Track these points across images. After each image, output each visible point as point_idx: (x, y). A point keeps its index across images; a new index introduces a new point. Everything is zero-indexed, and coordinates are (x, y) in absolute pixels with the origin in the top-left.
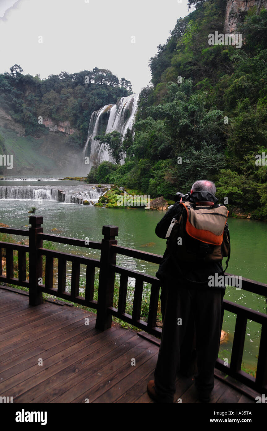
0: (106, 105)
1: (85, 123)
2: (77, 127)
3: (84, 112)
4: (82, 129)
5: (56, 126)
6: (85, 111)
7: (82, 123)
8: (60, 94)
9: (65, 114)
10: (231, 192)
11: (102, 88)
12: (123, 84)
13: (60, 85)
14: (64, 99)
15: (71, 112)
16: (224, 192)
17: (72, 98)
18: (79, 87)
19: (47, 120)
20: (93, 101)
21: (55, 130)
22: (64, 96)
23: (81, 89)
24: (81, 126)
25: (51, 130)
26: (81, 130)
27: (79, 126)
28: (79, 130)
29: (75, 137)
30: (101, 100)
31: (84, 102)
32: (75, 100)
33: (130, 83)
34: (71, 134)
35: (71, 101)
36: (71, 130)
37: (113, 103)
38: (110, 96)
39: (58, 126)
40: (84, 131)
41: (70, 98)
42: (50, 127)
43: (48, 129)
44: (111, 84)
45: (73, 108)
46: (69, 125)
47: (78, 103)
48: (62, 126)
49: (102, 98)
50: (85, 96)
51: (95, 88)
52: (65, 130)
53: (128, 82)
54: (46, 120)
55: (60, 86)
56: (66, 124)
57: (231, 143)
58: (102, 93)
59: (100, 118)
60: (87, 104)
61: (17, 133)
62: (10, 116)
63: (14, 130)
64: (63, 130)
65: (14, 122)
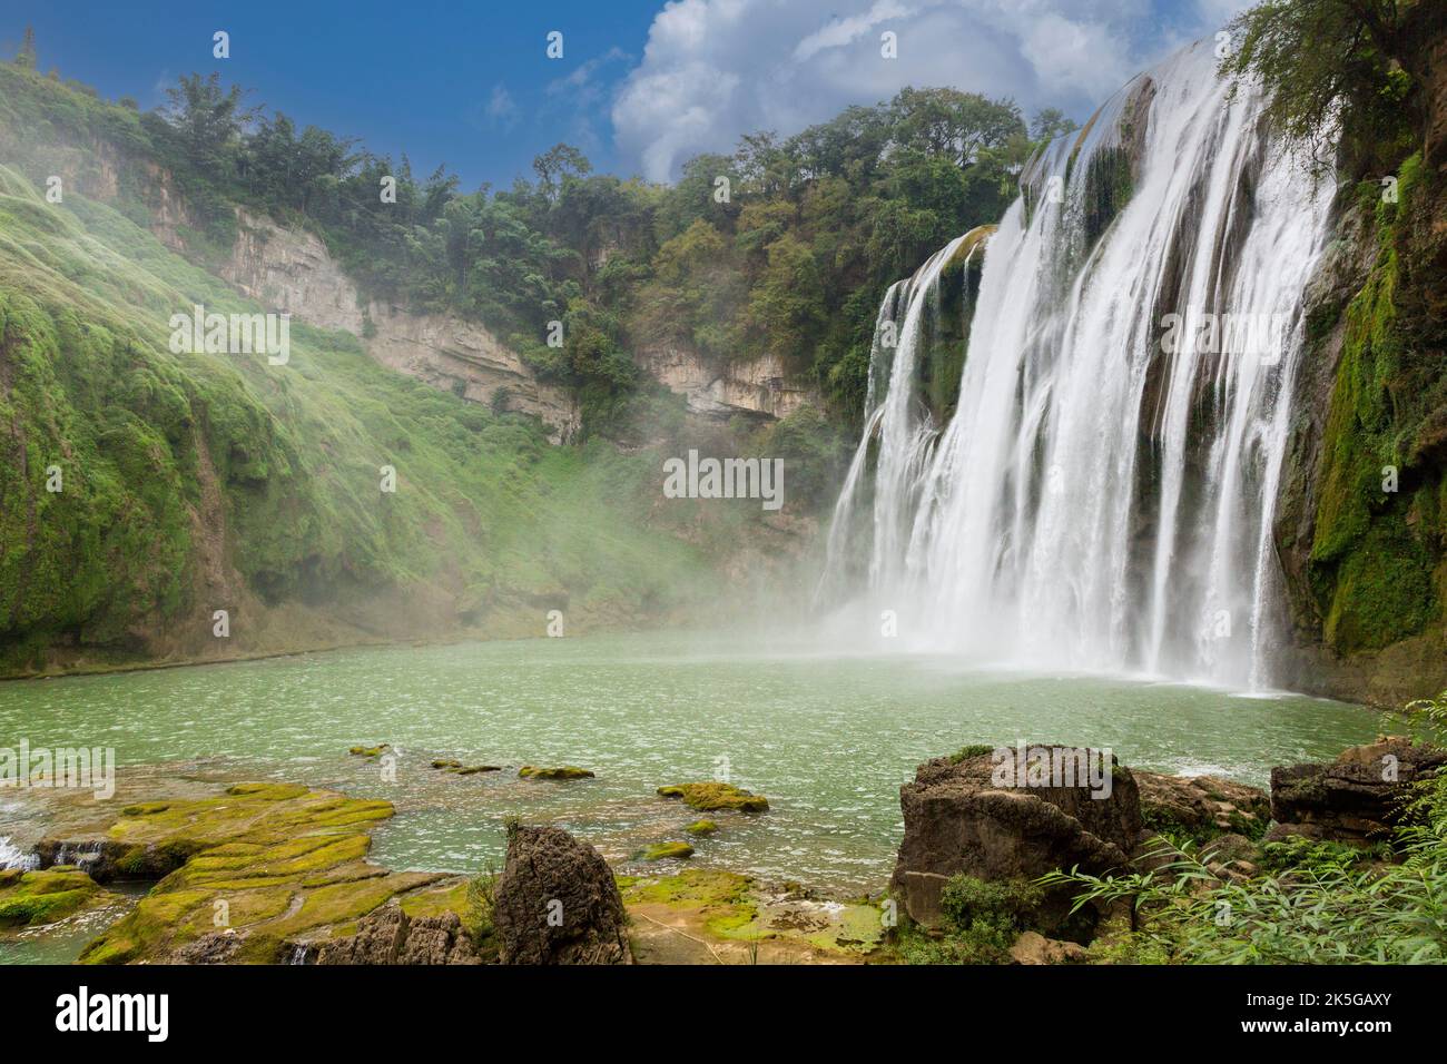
0: (954, 237)
1: (853, 354)
2: (814, 380)
3: (846, 300)
4: (839, 383)
5: (718, 385)
7: (837, 356)
8: (732, 229)
9: (755, 319)
14: (749, 248)
17: (787, 238)
19: (680, 363)
21: (713, 406)
24: (835, 370)
25: (698, 405)
26: (836, 393)
27: (824, 373)
28: (826, 392)
29: (801, 427)
30: (930, 213)
31: (846, 248)
32: (801, 246)
34: (786, 416)
35: (782, 252)
36: (787, 399)
39: (727, 382)
40: (850, 392)
41: (776, 242)
42: (690, 395)
43: (681, 402)
45: (791, 284)
46: (780, 374)
47: (815, 256)
48: (744, 385)
49: (935, 205)
52: (762, 399)
54: (675, 360)
56: (765, 369)
61: (551, 430)
62: (514, 356)
63: (537, 418)
64: (750, 403)
65: (534, 383)
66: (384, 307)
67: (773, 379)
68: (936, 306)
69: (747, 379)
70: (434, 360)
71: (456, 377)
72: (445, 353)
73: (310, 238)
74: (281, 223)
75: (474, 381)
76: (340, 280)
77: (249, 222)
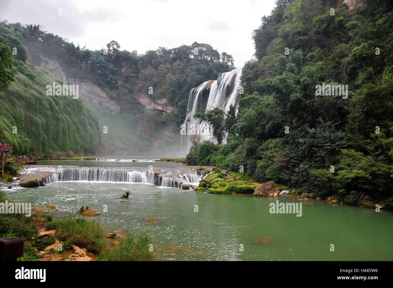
0: (206, 81)
1: (183, 101)
2: (175, 105)
3: (182, 89)
4: (180, 106)
5: (153, 104)
6: (184, 87)
7: (180, 100)
8: (157, 70)
9: (163, 91)
10: (356, 176)
11: (201, 63)
12: (224, 59)
13: (158, 61)
14: (161, 75)
15: (169, 89)
16: (348, 176)
17: (170, 74)
18: (177, 62)
19: (144, 98)
20: (192, 78)
21: (151, 108)
22: (162, 72)
23: (179, 65)
24: (180, 103)
25: (148, 107)
26: (179, 108)
27: (177, 104)
28: (177, 107)
29: (172, 115)
30: (200, 76)
31: (183, 79)
32: (173, 77)
33: (232, 58)
34: (168, 112)
35: (169, 77)
36: (168, 108)
37: (214, 78)
38: (210, 72)
39: (155, 103)
40: (183, 108)
41: (168, 75)
42: (146, 105)
43: (144, 106)
44: (211, 58)
45: (171, 85)
46: (167, 102)
47: (176, 79)
48: (159, 104)
49: (201, 74)
50: (184, 72)
51: (195, 64)
52: (163, 107)
53: (229, 57)
54: (142, 97)
55: (158, 62)
56: (164, 101)
57: (354, 119)
58: (202, 68)
59: (199, 95)
60: (185, 80)
61: (112, 111)
62: (105, 93)
63: (109, 108)
64: (160, 108)
65: (109, 100)
66: (73, 79)
67: (165, 103)
68: (201, 95)
69: (159, 103)
70: (85, 93)
71: (90, 97)
72: (88, 91)
73: (57, 63)
74: (50, 59)
75: (94, 98)
76: (62, 73)
77: (43, 59)
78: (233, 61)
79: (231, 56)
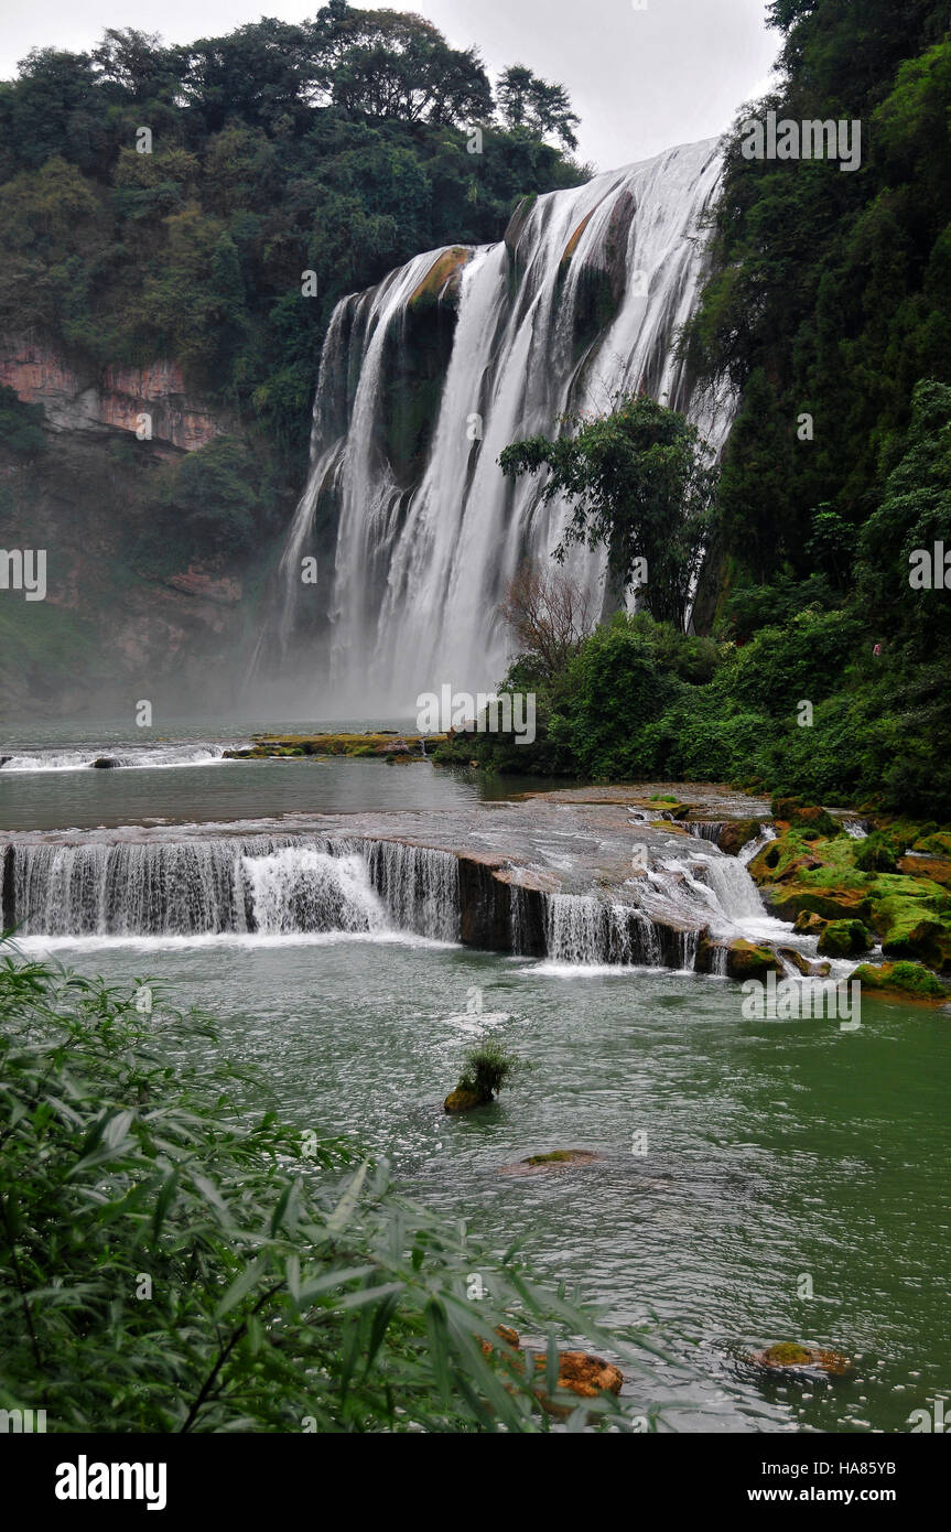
0: (423, 250)
1: (286, 376)
2: (231, 403)
3: (273, 304)
4: (267, 410)
5: (90, 397)
6: (283, 295)
7: (262, 375)
8: (107, 181)
9: (153, 318)
11: (387, 137)
12: (515, 112)
13: (104, 123)
14: (137, 215)
15: (190, 302)
17: (191, 212)
18: (234, 134)
19: (31, 360)
20: (335, 230)
21: (83, 424)
22: (141, 194)
23: (246, 150)
24: (262, 393)
25: (60, 421)
26: (264, 422)
27: (245, 395)
28: (248, 418)
29: (223, 466)
30: (388, 220)
31: (277, 238)
32: (214, 224)
33: (562, 103)
34: (193, 447)
35: (187, 230)
36: (190, 422)
37: (468, 234)
38: (447, 191)
39: (104, 393)
40: (284, 423)
41: (177, 213)
42: (48, 407)
43: (35, 415)
44: (436, 111)
45: (202, 276)
46: (180, 389)
47: (234, 239)
48: (130, 398)
49: (392, 207)
50: (278, 197)
51: (347, 140)
52: (156, 421)
53: (548, 97)
54: (23, 356)
55: (108, 132)
56: (159, 381)
58: (397, 170)
60: (290, 246)
64: (138, 423)
67: (171, 395)
69: (133, 390)
78: (569, 123)
79: (556, 91)
